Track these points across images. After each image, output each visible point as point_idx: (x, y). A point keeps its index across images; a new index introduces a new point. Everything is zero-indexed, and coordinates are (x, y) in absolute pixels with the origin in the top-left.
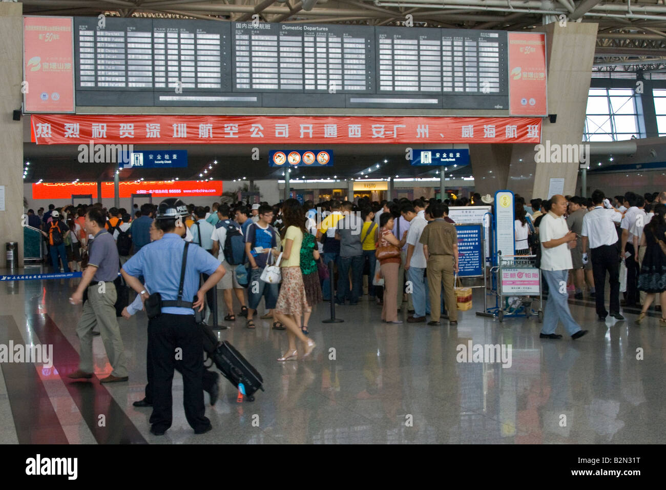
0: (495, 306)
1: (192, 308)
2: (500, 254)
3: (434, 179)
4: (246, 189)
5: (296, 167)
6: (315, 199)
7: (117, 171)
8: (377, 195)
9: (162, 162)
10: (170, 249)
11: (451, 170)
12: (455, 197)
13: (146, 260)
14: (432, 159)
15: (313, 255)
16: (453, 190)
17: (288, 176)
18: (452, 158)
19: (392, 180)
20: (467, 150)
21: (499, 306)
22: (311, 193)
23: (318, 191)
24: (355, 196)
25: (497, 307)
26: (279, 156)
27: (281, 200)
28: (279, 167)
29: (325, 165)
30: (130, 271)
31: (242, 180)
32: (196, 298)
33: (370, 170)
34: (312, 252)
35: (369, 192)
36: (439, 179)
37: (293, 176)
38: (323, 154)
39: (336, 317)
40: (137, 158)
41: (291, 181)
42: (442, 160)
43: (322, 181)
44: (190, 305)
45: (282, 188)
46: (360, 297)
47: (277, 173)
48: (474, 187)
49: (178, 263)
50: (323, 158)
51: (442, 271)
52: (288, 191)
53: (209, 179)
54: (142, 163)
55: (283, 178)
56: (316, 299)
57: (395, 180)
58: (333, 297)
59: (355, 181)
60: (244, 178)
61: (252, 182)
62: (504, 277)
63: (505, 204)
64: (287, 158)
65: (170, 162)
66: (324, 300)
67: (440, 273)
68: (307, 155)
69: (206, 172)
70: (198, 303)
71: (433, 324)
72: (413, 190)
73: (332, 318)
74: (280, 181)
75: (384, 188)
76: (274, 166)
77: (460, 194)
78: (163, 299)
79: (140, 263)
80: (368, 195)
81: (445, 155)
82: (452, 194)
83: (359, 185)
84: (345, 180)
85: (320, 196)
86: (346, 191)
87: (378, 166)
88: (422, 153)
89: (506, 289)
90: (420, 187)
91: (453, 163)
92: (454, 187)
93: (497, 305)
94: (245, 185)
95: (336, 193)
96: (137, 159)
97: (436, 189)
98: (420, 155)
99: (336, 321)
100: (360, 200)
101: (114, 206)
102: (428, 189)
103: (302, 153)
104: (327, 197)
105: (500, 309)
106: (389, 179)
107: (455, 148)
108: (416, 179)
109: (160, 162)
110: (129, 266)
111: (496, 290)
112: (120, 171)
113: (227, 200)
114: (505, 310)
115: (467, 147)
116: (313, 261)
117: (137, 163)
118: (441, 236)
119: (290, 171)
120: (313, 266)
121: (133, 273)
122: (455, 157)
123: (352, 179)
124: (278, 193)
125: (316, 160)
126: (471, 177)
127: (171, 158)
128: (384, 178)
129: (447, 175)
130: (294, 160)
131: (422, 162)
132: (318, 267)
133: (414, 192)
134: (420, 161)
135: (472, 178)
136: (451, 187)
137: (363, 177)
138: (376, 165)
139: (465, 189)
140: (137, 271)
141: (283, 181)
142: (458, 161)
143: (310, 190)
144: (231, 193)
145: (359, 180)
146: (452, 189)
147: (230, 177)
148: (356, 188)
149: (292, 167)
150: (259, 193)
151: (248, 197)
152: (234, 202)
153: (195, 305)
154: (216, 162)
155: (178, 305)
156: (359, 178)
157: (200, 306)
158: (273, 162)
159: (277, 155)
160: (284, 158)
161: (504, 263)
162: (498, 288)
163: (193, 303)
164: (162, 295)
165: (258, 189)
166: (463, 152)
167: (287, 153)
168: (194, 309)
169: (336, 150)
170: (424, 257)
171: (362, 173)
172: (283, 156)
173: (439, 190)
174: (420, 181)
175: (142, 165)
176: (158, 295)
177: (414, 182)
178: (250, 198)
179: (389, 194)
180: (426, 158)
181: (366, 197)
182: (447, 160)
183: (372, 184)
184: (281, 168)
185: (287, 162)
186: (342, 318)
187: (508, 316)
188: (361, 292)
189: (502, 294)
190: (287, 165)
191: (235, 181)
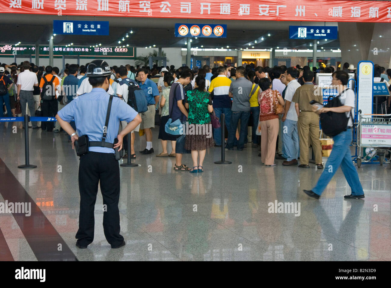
0: (355, 155)
1: (113, 148)
2: (361, 113)
3: (308, 51)
4: (155, 55)
5: (196, 38)
6: (210, 65)
7: (52, 37)
8: (261, 62)
9: (88, 30)
10: (98, 100)
11: (323, 43)
12: (324, 66)
13: (77, 109)
14: (307, 34)
15: (207, 109)
16: (324, 60)
17: (189, 45)
18: (323, 34)
19: (273, 51)
20: (336, 27)
21: (357, 155)
22: (208, 59)
23: (214, 57)
24: (243, 63)
25: (356, 156)
26: (183, 28)
27: (183, 65)
28: (183, 38)
29: (220, 36)
30: (64, 117)
31: (153, 47)
32: (116, 140)
33: (256, 42)
34: (207, 106)
35: (255, 60)
36: (312, 51)
37: (193, 45)
38: (219, 28)
39: (226, 160)
40: (68, 26)
41: (192, 49)
42: (315, 35)
43: (217, 50)
44: (112, 146)
45: (185, 54)
46: (245, 144)
47: (181, 42)
48: (340, 58)
49: (104, 111)
50: (219, 31)
51: (310, 125)
52: (189, 57)
53: (126, 46)
54: (72, 31)
55: (186, 47)
56: (208, 144)
57: (276, 51)
58: (224, 144)
59: (243, 51)
60: (154, 46)
61: (160, 49)
62: (363, 132)
63: (366, 72)
64: (189, 31)
65: (95, 31)
66: (215, 146)
67: (309, 126)
68: (205, 28)
69: (123, 40)
70: (118, 145)
71: (303, 166)
72: (290, 59)
73: (222, 160)
74: (183, 49)
75: (267, 57)
76: (178, 36)
77: (329, 64)
78: (90, 140)
79: (73, 111)
80: (253, 63)
81: (318, 31)
82: (322, 63)
83: (247, 54)
84: (236, 49)
85: (215, 62)
86: (236, 59)
87: (262, 39)
88: (299, 29)
89: (364, 142)
90: (296, 57)
91: (324, 37)
92: (324, 57)
93: (356, 154)
94: (155, 51)
95: (227, 60)
96: (68, 28)
97: (309, 58)
98: (297, 31)
99: (225, 162)
100: (248, 66)
101: (49, 65)
102: (303, 58)
103: (201, 27)
104: (221, 63)
105: (359, 157)
106: (271, 50)
107: (326, 25)
108: (293, 51)
109: (86, 31)
110: (63, 113)
111: (356, 142)
112: (54, 37)
113: (140, 63)
114: (363, 158)
115: (336, 25)
116: (208, 114)
117: (68, 30)
118: (309, 96)
119: (191, 41)
120: (207, 118)
121: (66, 119)
122: (326, 32)
123: (241, 49)
124: (181, 58)
125: (213, 33)
126: (339, 49)
127: (95, 28)
128: (267, 49)
129: (319, 47)
130: (195, 32)
131: (299, 37)
132: (211, 119)
133: (292, 61)
134: (297, 35)
135: (339, 51)
136: (322, 58)
137: (250, 48)
138: (261, 38)
139: (333, 60)
140: (70, 117)
141: (185, 49)
142: (328, 36)
143: (207, 57)
144: (143, 57)
145: (247, 49)
146: (322, 59)
147: (143, 45)
148: (244, 57)
149: (193, 38)
150: (166, 58)
151: (157, 61)
152: (146, 65)
153: (116, 146)
154: (132, 32)
155: (102, 145)
156: (247, 48)
157: (119, 147)
158: (178, 33)
159: (182, 27)
160: (187, 30)
161: (363, 120)
162: (358, 141)
163: (114, 144)
164: (89, 137)
165: (165, 55)
166: (333, 29)
167: (189, 26)
168: (114, 149)
169: (229, 25)
170: (296, 114)
171: (250, 44)
172: (186, 28)
173: (312, 60)
174: (296, 52)
175: (72, 32)
176: (86, 136)
177: (292, 52)
178: (158, 62)
179: (271, 62)
180: (302, 33)
181: (252, 64)
182: (320, 35)
183: (257, 54)
184: (184, 39)
185: (189, 34)
186: (230, 161)
187: (366, 163)
188: (246, 140)
189: (361, 145)
190: (189, 36)
191: (146, 48)
